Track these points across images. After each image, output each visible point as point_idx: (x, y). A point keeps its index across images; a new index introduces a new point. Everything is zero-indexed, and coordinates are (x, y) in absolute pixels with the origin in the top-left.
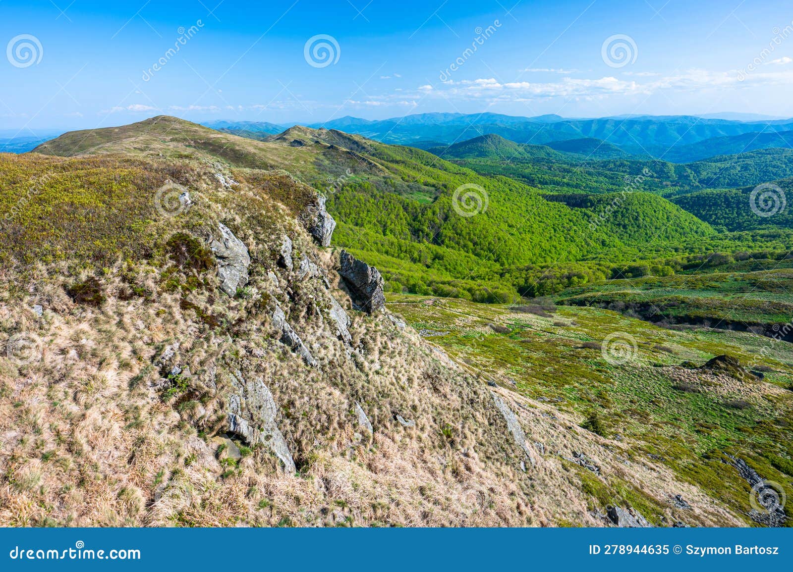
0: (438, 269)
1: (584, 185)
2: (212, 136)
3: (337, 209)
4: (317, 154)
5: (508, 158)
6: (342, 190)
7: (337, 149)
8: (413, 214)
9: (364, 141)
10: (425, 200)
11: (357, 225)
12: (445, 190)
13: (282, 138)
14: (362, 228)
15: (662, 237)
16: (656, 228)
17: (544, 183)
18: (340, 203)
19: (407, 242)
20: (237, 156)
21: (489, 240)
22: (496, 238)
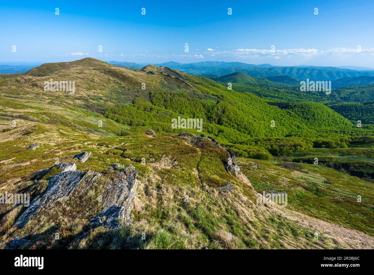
0: (221, 137)
1: (285, 98)
2: (112, 68)
3: (171, 105)
4: (161, 78)
5: (248, 84)
6: (174, 96)
7: (171, 76)
8: (208, 109)
9: (181, 73)
10: (213, 102)
11: (180, 113)
12: (222, 98)
13: (143, 70)
14: (184, 115)
15: (327, 125)
16: (323, 121)
17: (266, 96)
18: (173, 103)
19: (206, 123)
20: (124, 78)
21: (245, 123)
22: (248, 123)
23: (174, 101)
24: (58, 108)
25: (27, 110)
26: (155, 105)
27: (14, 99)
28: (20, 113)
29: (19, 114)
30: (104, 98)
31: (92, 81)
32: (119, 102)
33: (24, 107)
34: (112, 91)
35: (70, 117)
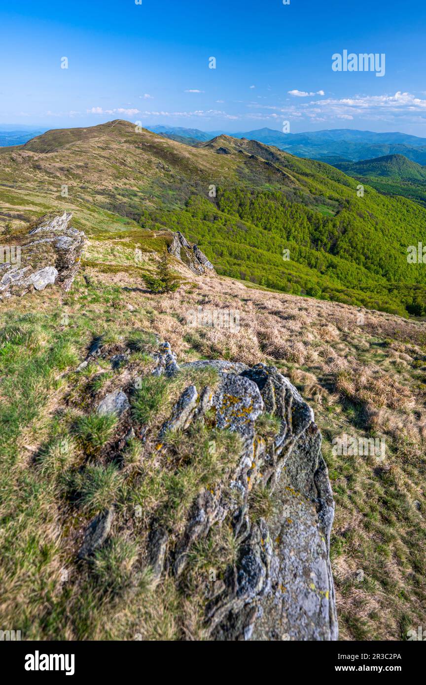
0: (331, 277)
2: (156, 140)
3: (251, 213)
4: (239, 162)
5: (410, 179)
6: (257, 196)
7: (257, 159)
8: (315, 224)
9: (279, 153)
10: (328, 213)
11: (265, 228)
12: (348, 206)
13: (210, 145)
14: (270, 232)
18: (254, 209)
19: (307, 249)
20: (174, 159)
21: (381, 256)
22: (388, 255)
23: (256, 205)
24: (71, 207)
25: (27, 208)
26: (223, 211)
27: (10, 189)
28: (19, 211)
29: (18, 213)
30: (140, 194)
31: (122, 164)
32: (164, 202)
33: (23, 202)
34: (153, 182)
35: (87, 223)
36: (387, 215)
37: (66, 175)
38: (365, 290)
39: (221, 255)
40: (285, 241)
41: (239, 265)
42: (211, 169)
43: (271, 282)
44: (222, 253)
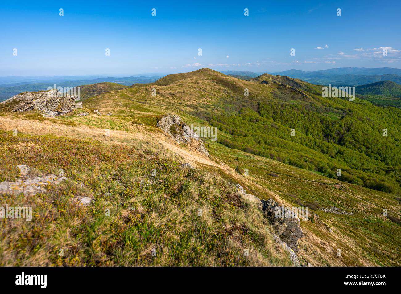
0: (339, 160)
2: (224, 78)
3: (281, 118)
4: (274, 88)
5: (398, 96)
6: (285, 108)
7: (285, 86)
8: (326, 125)
9: (301, 82)
10: (335, 118)
11: (290, 127)
12: (350, 113)
13: (257, 79)
14: (294, 130)
18: (283, 115)
19: (320, 141)
20: (234, 87)
21: (379, 147)
22: (384, 147)
23: (284, 113)
26: (262, 116)
27: (142, 104)
30: (212, 107)
31: (203, 90)
32: (225, 111)
34: (220, 100)
36: (382, 119)
37: (172, 97)
38: (366, 171)
39: (259, 143)
40: (304, 135)
41: (270, 149)
42: (256, 92)
43: (292, 161)
44: (260, 142)
